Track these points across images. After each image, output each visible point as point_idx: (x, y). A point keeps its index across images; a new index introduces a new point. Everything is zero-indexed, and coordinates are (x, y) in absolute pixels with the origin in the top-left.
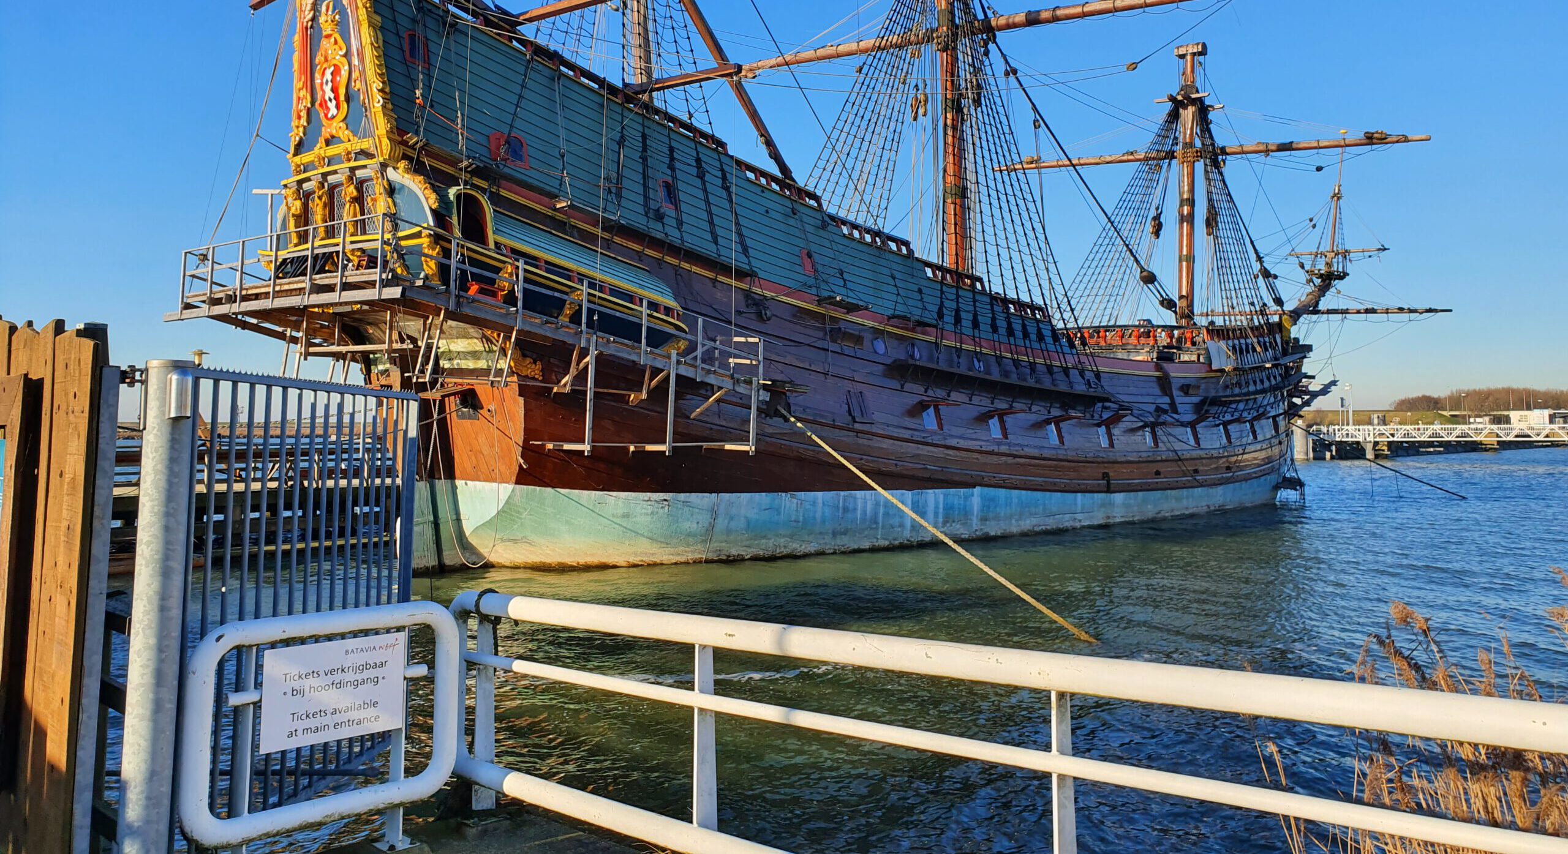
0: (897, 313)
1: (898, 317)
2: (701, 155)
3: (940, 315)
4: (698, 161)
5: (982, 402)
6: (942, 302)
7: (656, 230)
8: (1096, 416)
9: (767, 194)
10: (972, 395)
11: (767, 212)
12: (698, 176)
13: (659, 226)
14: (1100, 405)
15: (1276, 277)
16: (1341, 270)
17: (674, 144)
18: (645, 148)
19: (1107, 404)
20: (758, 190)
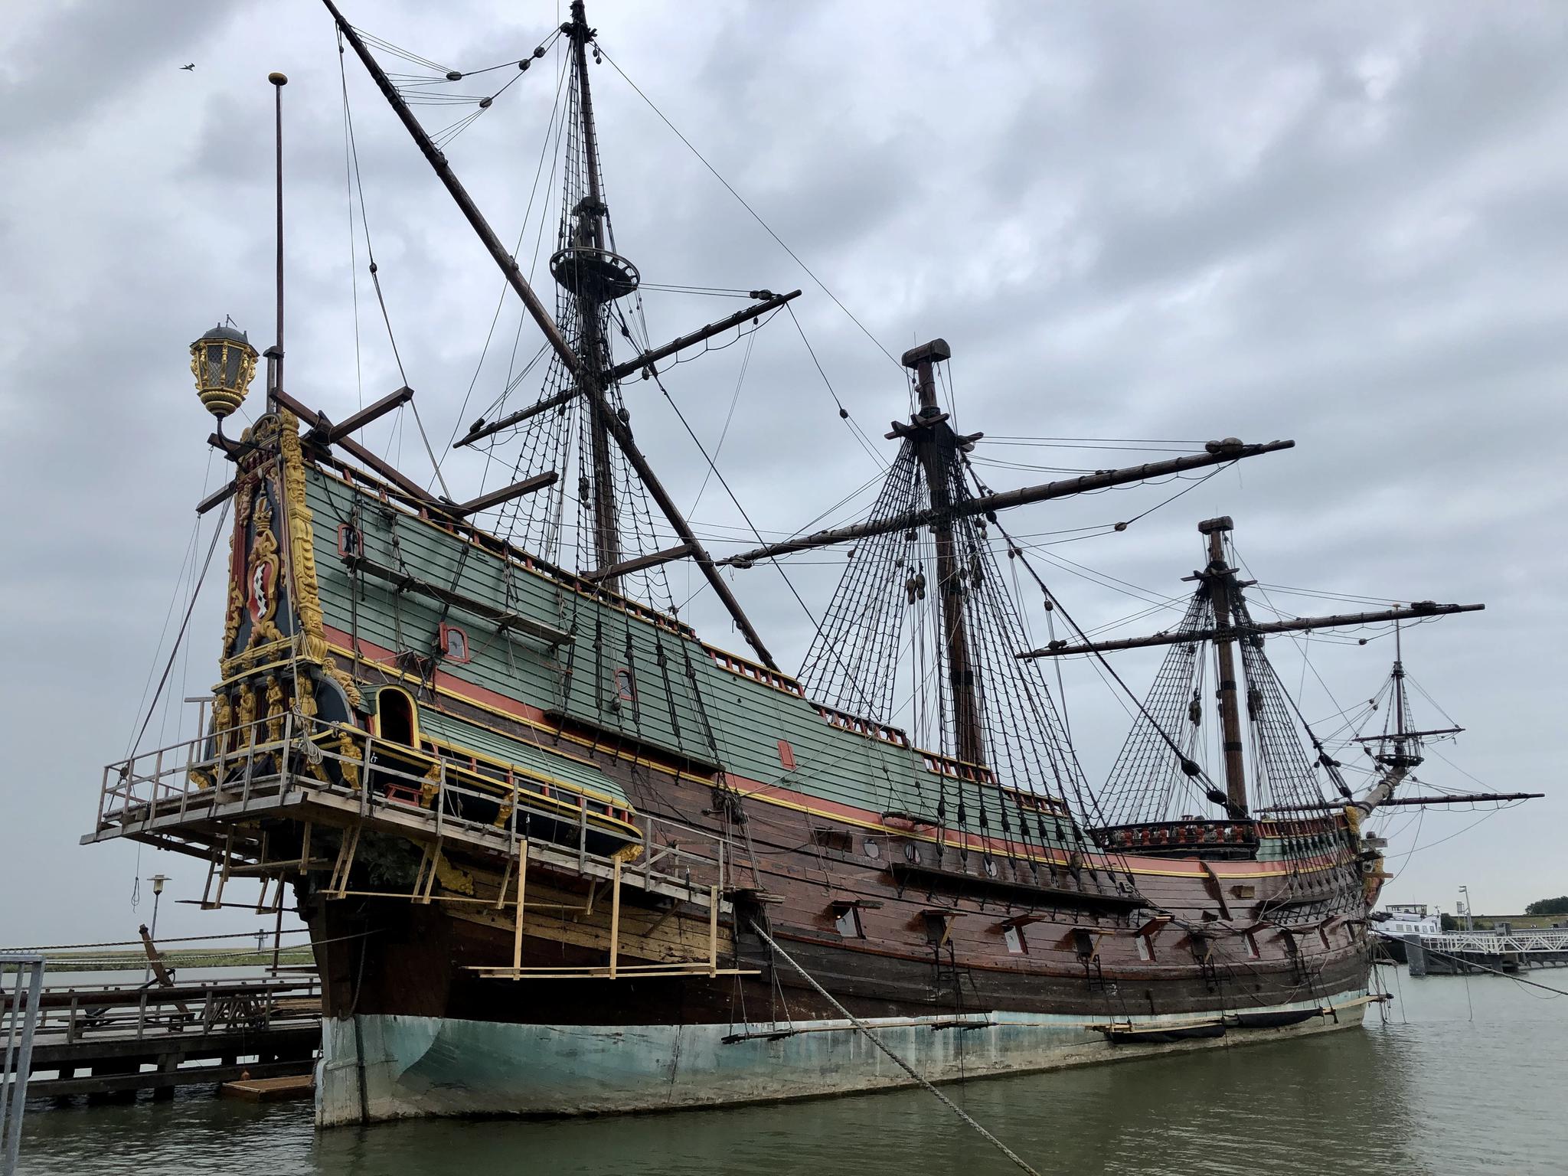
0: (891, 810)
1: (893, 815)
2: (662, 642)
3: (941, 812)
4: (659, 648)
5: (997, 911)
6: (942, 797)
7: (610, 723)
8: (1133, 926)
9: (739, 682)
10: (983, 903)
11: (739, 701)
12: (659, 665)
13: (614, 719)
14: (1136, 911)
15: (1338, 764)
16: (1413, 754)
17: (632, 631)
18: (599, 637)
19: (1144, 911)
20: (730, 678)
